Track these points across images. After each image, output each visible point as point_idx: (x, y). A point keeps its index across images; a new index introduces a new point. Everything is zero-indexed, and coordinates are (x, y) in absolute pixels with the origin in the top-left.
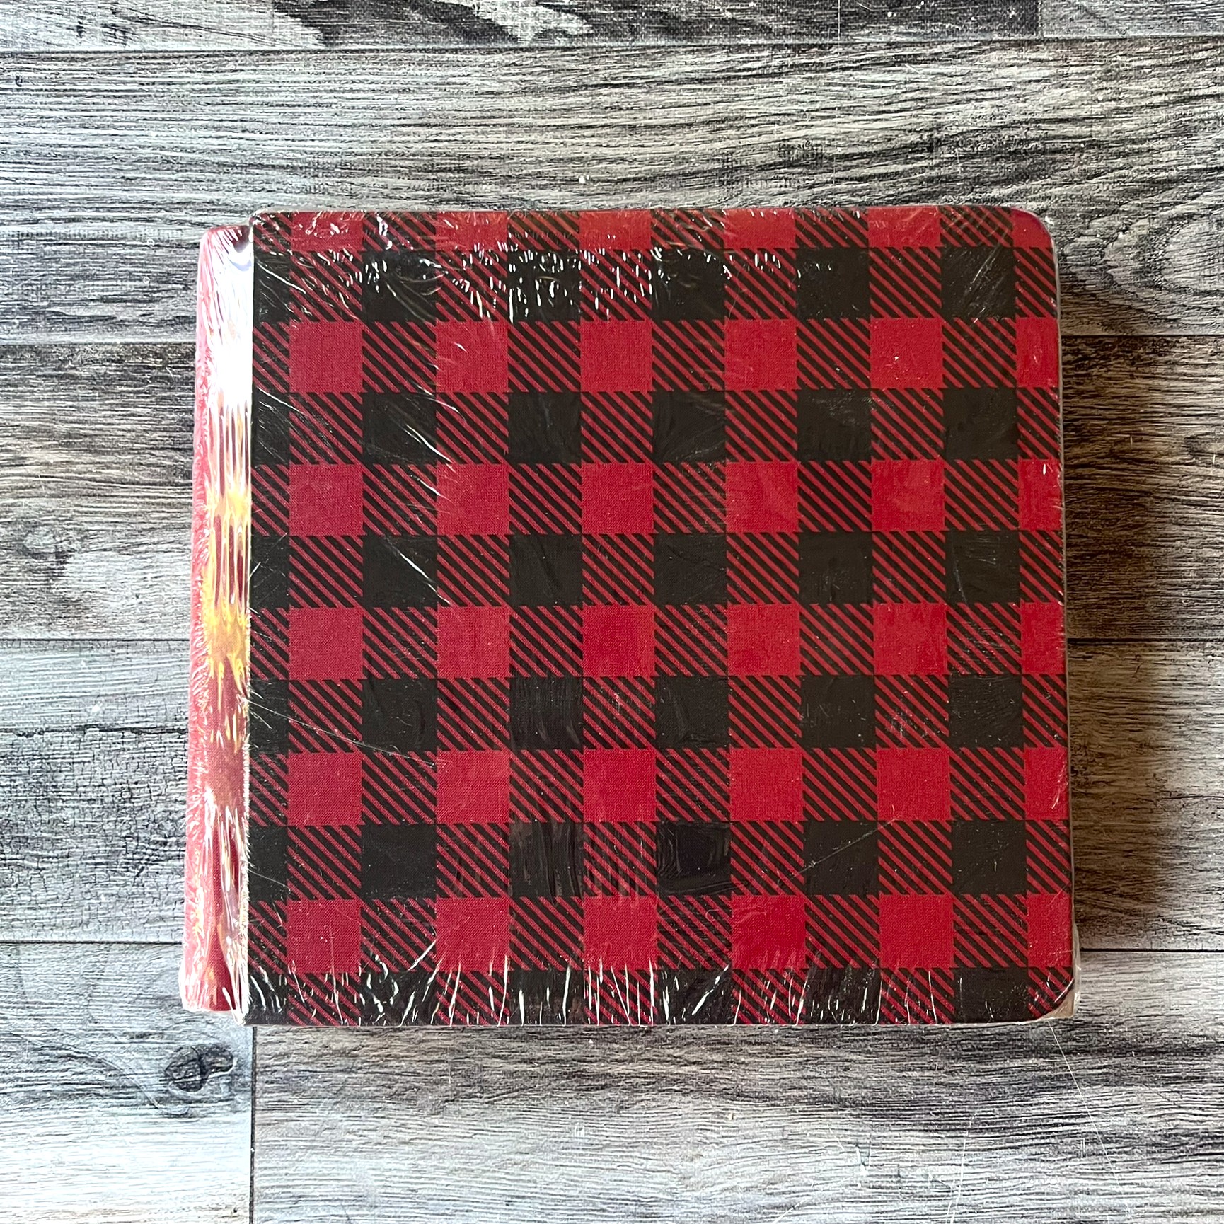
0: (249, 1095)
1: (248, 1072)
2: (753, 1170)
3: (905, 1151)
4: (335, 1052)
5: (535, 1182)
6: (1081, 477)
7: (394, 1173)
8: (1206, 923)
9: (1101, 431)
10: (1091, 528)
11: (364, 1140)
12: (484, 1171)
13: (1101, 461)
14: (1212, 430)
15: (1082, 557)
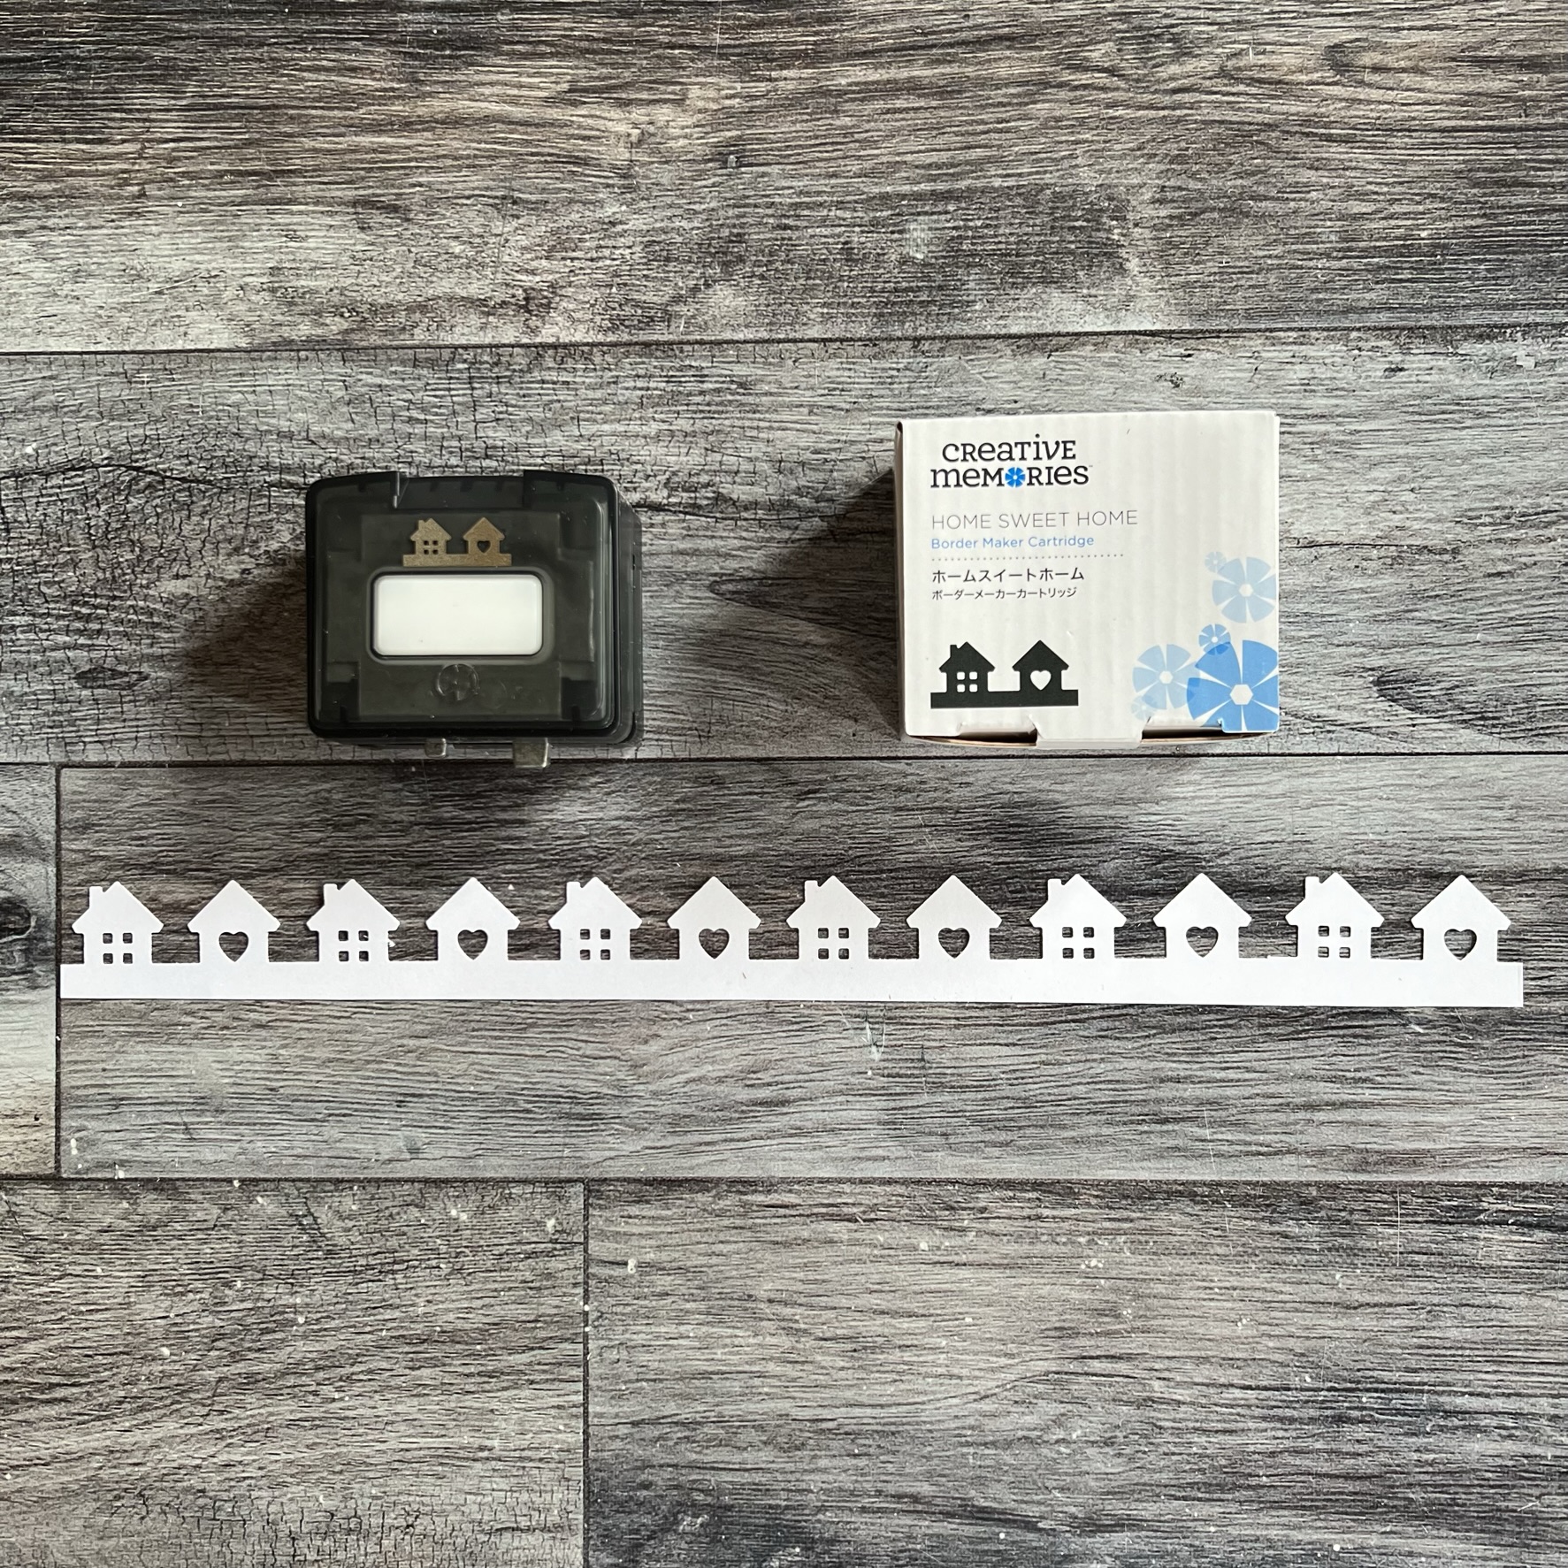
0: (52, 965)
1: (50, 935)
2: (727, 1054)
3: (931, 1027)
4: (167, 905)
5: (436, 1075)
6: (1180, 106)
7: (248, 1066)
8: (1345, 717)
9: (1209, 40)
10: (1193, 176)
11: (205, 1023)
12: (368, 1062)
13: (1208, 83)
14: (1364, 34)
15: (1180, 217)
